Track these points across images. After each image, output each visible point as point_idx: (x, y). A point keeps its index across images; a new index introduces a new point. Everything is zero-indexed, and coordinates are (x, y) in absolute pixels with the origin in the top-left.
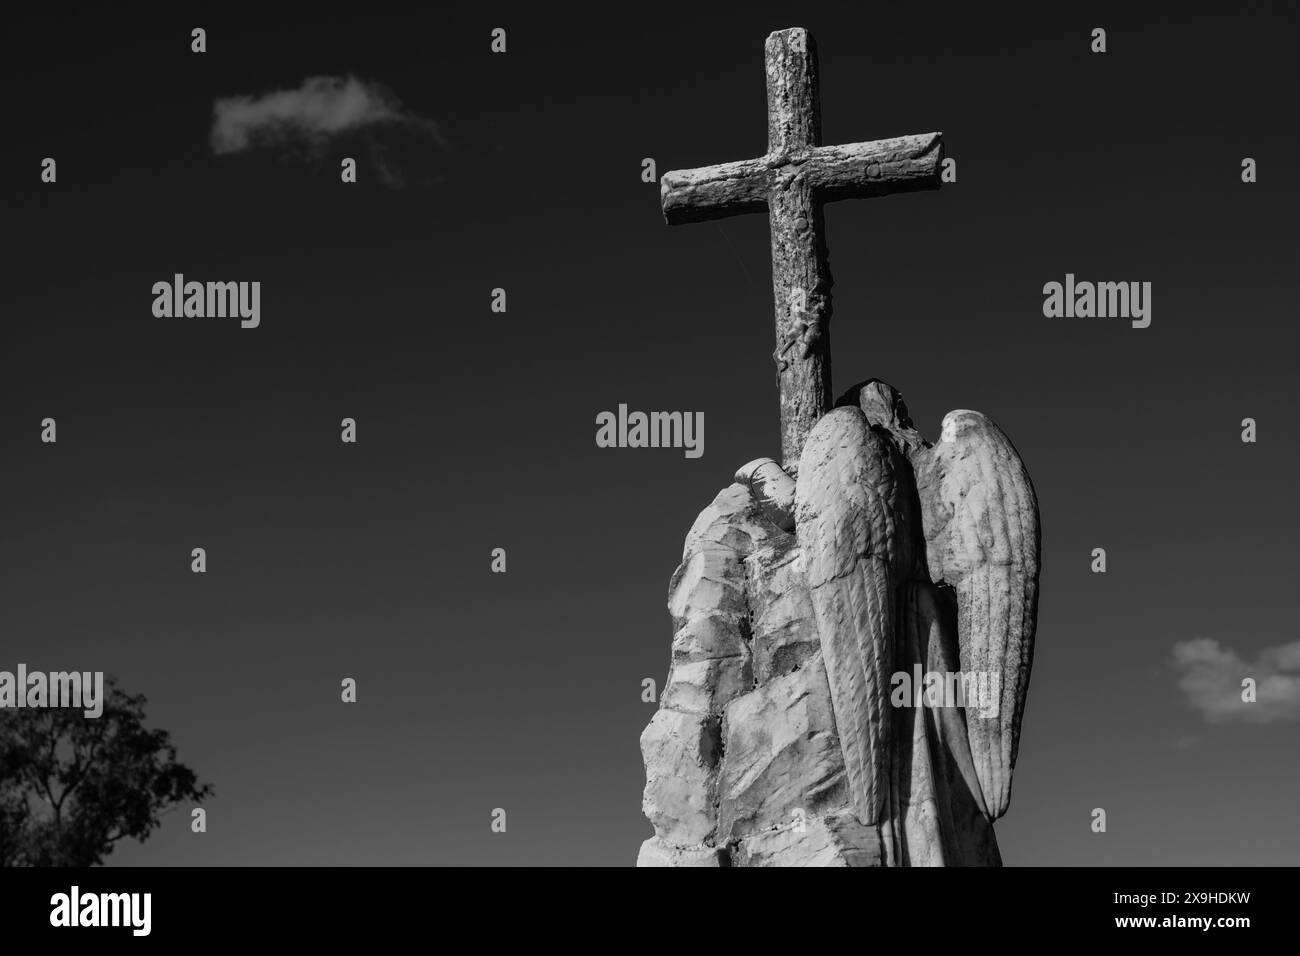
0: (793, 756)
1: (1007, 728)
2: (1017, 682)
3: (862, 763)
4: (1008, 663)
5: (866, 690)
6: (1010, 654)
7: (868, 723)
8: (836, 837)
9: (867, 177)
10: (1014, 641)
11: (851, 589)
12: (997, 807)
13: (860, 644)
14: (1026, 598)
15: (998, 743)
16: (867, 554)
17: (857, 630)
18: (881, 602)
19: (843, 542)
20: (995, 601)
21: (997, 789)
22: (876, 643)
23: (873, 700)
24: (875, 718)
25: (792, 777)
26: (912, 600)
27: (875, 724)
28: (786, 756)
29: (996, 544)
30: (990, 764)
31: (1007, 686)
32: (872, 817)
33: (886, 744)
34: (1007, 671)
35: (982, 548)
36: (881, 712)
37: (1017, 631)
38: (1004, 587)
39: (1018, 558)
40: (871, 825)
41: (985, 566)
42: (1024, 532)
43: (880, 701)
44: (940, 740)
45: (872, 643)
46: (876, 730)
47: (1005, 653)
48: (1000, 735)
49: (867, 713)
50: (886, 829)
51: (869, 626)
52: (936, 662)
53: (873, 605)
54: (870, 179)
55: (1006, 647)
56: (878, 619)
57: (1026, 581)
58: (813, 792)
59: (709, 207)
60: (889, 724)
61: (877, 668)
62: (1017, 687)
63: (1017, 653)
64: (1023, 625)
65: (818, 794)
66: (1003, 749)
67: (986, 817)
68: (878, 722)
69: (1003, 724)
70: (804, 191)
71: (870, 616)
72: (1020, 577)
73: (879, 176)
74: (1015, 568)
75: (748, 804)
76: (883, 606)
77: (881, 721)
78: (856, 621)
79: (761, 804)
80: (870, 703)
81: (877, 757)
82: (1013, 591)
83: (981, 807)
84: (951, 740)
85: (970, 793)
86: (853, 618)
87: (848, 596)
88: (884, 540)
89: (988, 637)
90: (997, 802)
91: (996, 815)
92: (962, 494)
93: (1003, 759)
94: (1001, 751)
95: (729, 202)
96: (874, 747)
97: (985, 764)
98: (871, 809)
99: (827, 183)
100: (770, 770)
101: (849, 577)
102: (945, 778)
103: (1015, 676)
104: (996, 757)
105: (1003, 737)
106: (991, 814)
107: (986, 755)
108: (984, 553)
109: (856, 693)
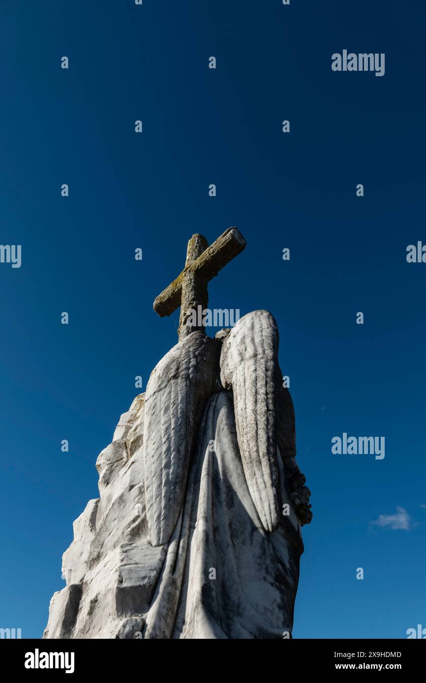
0: (120, 505)
1: (264, 456)
2: (266, 422)
3: (154, 498)
4: (259, 412)
5: (162, 449)
6: (259, 405)
7: (162, 470)
8: (123, 556)
9: (210, 255)
10: (261, 397)
11: (163, 395)
12: (269, 522)
13: (162, 423)
14: (267, 370)
15: (260, 469)
16: (175, 377)
17: (162, 416)
18: (180, 398)
19: (163, 374)
20: (248, 378)
21: (266, 505)
22: (173, 421)
23: (167, 455)
24: (167, 466)
25: (119, 521)
26: (213, 401)
27: (167, 471)
28: (116, 506)
29: (248, 349)
30: (257, 487)
31: (259, 427)
32: (159, 539)
33: (176, 483)
34: (258, 417)
35: (240, 354)
36: (172, 462)
37: (262, 391)
38: (252, 368)
39: (260, 350)
40: (158, 545)
41: (243, 363)
42: (264, 338)
43: (173, 455)
44: (221, 477)
45: (171, 421)
46: (168, 474)
47: (256, 406)
48: (260, 463)
49: (161, 463)
50: (172, 548)
51: (170, 412)
52: (221, 429)
53: (174, 401)
54: (211, 255)
55: (256, 402)
56: (177, 408)
57: (266, 362)
58: (129, 529)
59: (167, 300)
60: (180, 470)
61: (172, 435)
62: (267, 426)
63: (264, 404)
64: (266, 386)
65: (133, 529)
66: (264, 473)
67: (261, 531)
68: (169, 468)
69: (261, 455)
70: (191, 273)
71: (171, 406)
72: (263, 361)
73: (213, 252)
74: (259, 357)
75: (96, 547)
76: (181, 400)
77: (172, 467)
78: (163, 411)
79: (102, 544)
80: (164, 457)
81: (166, 492)
82: (258, 368)
83: (257, 524)
84: (231, 477)
85: (247, 514)
86: (160, 410)
87: (161, 399)
88: (188, 368)
89: (245, 400)
90: (268, 517)
91: (270, 529)
92: (234, 336)
93: (266, 481)
94: (263, 475)
95: (172, 294)
96: (164, 486)
97: (255, 488)
98: (159, 533)
99: (198, 266)
100: (108, 518)
101: (162, 390)
102: (224, 503)
103: (264, 418)
104: (260, 481)
105: (263, 464)
106: (266, 529)
107: (254, 481)
108: (242, 356)
109: (155, 452)
